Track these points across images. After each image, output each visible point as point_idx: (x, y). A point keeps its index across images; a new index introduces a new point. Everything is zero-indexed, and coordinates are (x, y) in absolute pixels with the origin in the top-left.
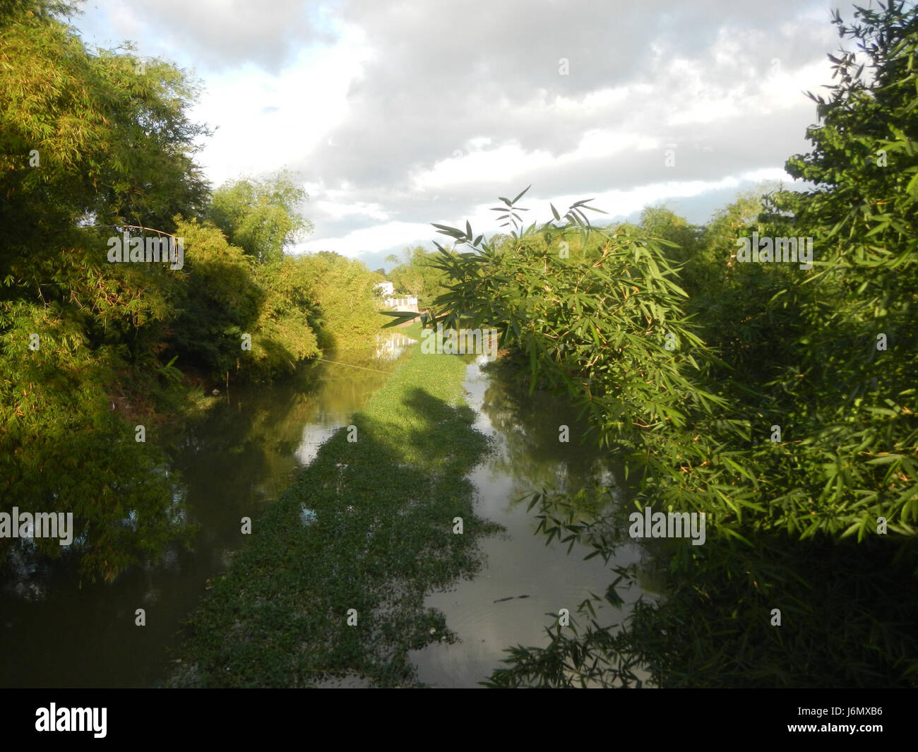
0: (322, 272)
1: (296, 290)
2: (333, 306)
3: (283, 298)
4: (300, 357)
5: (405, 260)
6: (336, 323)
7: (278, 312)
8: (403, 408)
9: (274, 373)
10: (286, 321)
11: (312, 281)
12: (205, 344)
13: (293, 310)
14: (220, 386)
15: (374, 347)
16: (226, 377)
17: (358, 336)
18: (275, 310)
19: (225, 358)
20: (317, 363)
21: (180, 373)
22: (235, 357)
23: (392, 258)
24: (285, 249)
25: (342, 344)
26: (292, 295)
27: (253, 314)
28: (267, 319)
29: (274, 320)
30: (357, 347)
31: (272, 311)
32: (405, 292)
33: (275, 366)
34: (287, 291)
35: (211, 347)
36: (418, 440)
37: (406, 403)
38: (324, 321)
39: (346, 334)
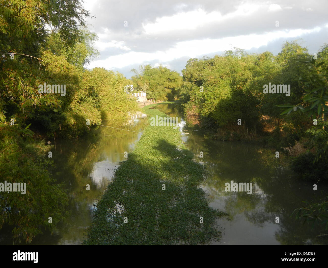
0: (105, 78)
1: (91, 88)
2: (105, 97)
3: (84, 92)
4: (92, 124)
5: (140, 72)
6: (107, 106)
7: (81, 100)
8: (153, 151)
9: (79, 132)
10: (86, 105)
11: (99, 83)
12: (44, 117)
13: (88, 99)
14: (51, 139)
15: (127, 119)
16: (54, 135)
17: (119, 113)
18: (80, 99)
19: (54, 125)
20: (98, 127)
21: (32, 132)
22: (59, 124)
23: (134, 70)
24: (85, 66)
25: (110, 117)
26: (88, 91)
27: (68, 101)
28: (76, 103)
29: (79, 104)
30: (118, 119)
31: (78, 99)
32: (140, 89)
33: (80, 129)
34: (86, 89)
35: (47, 118)
36: (166, 167)
37: (155, 148)
38: (100, 105)
39: (113, 112)
